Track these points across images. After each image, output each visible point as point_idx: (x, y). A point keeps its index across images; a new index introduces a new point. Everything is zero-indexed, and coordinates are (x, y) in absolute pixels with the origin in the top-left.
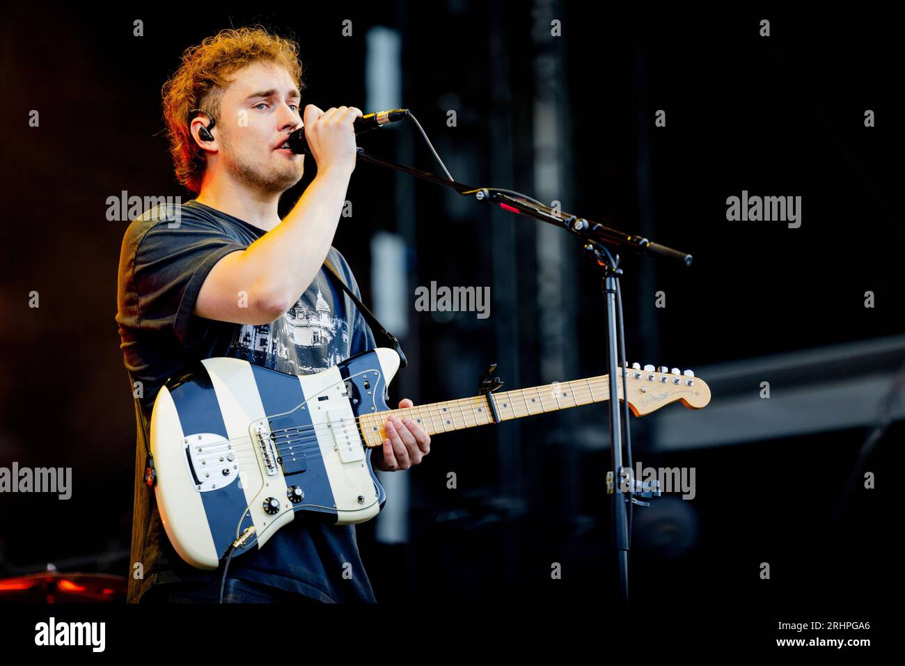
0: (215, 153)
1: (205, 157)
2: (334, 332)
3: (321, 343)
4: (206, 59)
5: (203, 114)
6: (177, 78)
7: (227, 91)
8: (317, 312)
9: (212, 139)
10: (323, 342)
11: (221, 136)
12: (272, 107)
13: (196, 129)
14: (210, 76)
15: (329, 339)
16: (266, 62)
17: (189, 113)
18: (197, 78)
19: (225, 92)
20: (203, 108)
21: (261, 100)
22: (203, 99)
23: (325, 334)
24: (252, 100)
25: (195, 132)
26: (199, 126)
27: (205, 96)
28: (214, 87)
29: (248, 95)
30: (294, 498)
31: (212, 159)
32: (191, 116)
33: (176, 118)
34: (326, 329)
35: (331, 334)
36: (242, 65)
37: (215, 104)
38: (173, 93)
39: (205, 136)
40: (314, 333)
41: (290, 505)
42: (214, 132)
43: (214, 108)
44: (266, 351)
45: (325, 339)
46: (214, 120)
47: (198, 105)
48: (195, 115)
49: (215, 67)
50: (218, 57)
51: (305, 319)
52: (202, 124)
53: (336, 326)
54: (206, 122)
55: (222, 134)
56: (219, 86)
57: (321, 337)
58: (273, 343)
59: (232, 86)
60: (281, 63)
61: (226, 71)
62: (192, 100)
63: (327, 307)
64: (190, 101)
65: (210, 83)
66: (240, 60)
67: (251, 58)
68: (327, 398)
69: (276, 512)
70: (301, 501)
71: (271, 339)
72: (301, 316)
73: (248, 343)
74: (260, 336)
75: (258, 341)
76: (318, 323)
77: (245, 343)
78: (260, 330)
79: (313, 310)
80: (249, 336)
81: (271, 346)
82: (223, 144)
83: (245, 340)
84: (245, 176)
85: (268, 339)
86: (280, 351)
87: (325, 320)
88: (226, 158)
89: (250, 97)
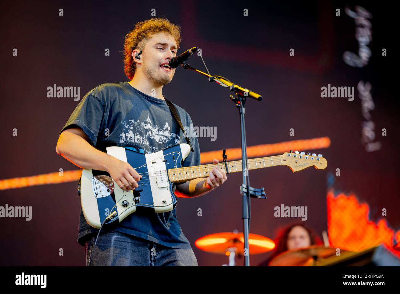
0: (140, 64)
2: (170, 138)
3: (162, 142)
4: (143, 28)
5: (138, 48)
6: (132, 33)
7: (149, 41)
8: (164, 130)
9: (140, 59)
10: (163, 142)
11: (143, 58)
12: (165, 50)
13: (134, 54)
14: (144, 34)
15: (167, 141)
17: (133, 47)
19: (148, 41)
20: (139, 46)
21: (161, 46)
23: (165, 138)
24: (157, 45)
25: (134, 55)
27: (140, 41)
28: (144, 38)
30: (137, 202)
32: (133, 49)
33: (128, 48)
34: (166, 137)
35: (168, 139)
36: (157, 32)
37: (143, 45)
38: (129, 39)
39: (137, 57)
40: (160, 138)
41: (134, 204)
43: (143, 47)
44: (140, 142)
45: (165, 141)
46: (141, 51)
47: (137, 45)
49: (146, 32)
50: (148, 28)
51: (157, 132)
52: (137, 52)
53: (172, 136)
54: (139, 51)
57: (163, 140)
58: (143, 139)
60: (172, 34)
61: (150, 33)
62: (135, 42)
63: (169, 128)
65: (143, 36)
67: (161, 30)
68: (156, 162)
69: (127, 206)
70: (139, 202)
71: (142, 138)
72: (156, 130)
73: (131, 140)
74: (137, 137)
75: (136, 139)
76: (163, 134)
77: (130, 140)
78: (136, 135)
79: (161, 128)
80: (131, 137)
81: (142, 141)
82: (143, 61)
83: (130, 139)
84: (149, 75)
85: (140, 138)
86: (146, 142)
87: (167, 133)
88: (143, 67)
89: (156, 44)
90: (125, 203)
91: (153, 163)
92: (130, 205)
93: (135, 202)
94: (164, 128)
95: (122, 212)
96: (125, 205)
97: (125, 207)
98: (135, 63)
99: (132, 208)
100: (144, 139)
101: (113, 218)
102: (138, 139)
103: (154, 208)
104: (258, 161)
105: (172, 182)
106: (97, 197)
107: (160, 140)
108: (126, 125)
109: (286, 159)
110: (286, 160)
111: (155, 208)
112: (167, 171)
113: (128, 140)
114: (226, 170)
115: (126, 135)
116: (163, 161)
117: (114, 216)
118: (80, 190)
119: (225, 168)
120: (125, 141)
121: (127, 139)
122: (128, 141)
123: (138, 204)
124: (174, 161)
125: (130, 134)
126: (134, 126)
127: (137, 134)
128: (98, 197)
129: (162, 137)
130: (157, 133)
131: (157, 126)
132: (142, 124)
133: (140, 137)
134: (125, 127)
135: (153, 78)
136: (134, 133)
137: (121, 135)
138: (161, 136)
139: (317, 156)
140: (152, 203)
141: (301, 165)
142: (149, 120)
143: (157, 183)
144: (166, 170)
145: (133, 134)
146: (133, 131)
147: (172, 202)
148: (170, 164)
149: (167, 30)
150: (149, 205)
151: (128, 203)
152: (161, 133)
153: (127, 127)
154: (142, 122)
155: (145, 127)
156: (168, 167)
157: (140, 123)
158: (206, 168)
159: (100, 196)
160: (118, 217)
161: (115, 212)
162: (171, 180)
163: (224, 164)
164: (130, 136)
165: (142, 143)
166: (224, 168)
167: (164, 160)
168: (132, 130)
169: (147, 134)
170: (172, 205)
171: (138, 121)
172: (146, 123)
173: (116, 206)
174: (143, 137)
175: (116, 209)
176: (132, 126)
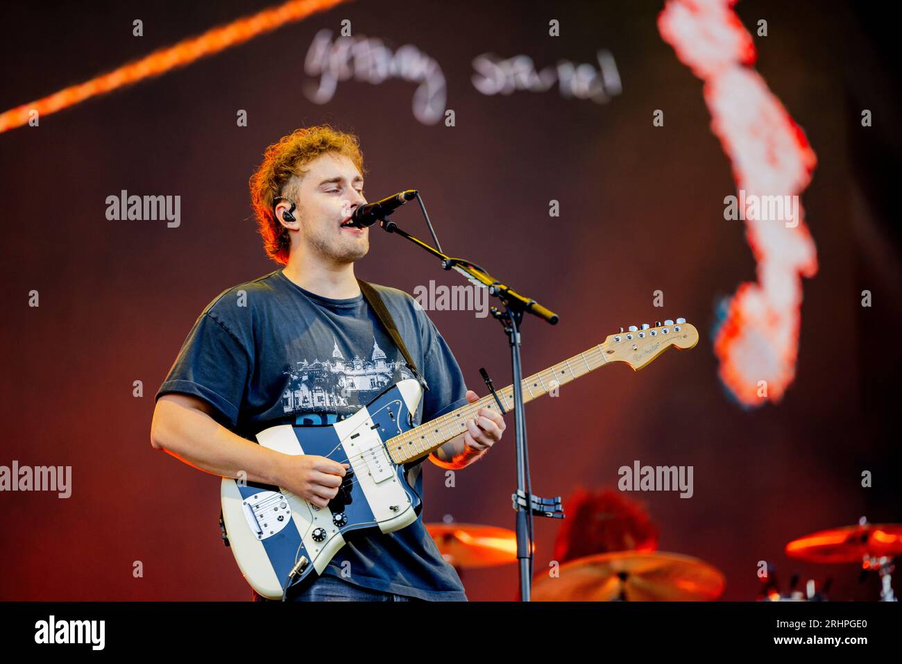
0: (297, 231)
1: (289, 235)
2: (390, 375)
3: (378, 387)
5: (286, 200)
8: (373, 361)
9: (294, 220)
10: (380, 386)
11: (301, 217)
12: (342, 191)
13: (279, 213)
14: (289, 168)
15: (386, 381)
16: (332, 153)
17: (274, 200)
18: (277, 170)
19: (302, 181)
20: (285, 195)
21: (331, 186)
22: (285, 187)
23: (381, 378)
24: (324, 186)
25: (280, 215)
26: (282, 211)
27: (285, 185)
28: (293, 176)
29: (319, 183)
30: (339, 524)
31: (293, 236)
32: (275, 203)
34: (382, 374)
35: (387, 377)
36: (315, 157)
37: (295, 190)
38: (258, 184)
39: (289, 218)
40: (371, 380)
41: (337, 529)
42: (295, 214)
43: (294, 194)
44: (324, 405)
45: (382, 383)
46: (294, 204)
47: (280, 193)
48: (279, 201)
49: (292, 161)
50: (294, 153)
51: (362, 369)
52: (285, 208)
53: (393, 370)
54: (288, 206)
55: (301, 215)
56: (298, 176)
57: (378, 382)
58: (330, 398)
59: (307, 175)
60: (346, 154)
61: (302, 162)
62: (275, 188)
63: (384, 354)
64: (273, 189)
65: (289, 173)
66: (312, 153)
67: (321, 151)
68: (358, 435)
69: (323, 539)
70: (345, 524)
71: (327, 395)
72: (359, 367)
73: (307, 404)
74: (316, 395)
75: (316, 399)
76: (374, 371)
77: (304, 405)
78: (315, 390)
79: (369, 361)
80: (306, 398)
81: (328, 401)
82: (303, 223)
83: (304, 402)
84: (320, 250)
85: (324, 396)
86: (338, 402)
87: (382, 367)
88: (306, 235)
89: (322, 184)
90: (318, 533)
91: (352, 438)
92: (329, 535)
93: (337, 526)
94: (374, 357)
95: (318, 553)
96: (319, 538)
97: (319, 541)
98: (287, 230)
99: (335, 540)
100: (331, 396)
101: (304, 571)
102: (320, 399)
103: (378, 527)
104: (558, 371)
105: (399, 465)
106: (262, 539)
107: (373, 384)
108: (294, 374)
109: (613, 349)
110: (613, 352)
111: (380, 525)
112: (385, 445)
113: (301, 404)
114: (498, 407)
115: (296, 394)
116: (372, 428)
117: (304, 567)
118: (226, 534)
119: (496, 403)
120: (295, 408)
121: (297, 404)
122: (300, 407)
123: (346, 529)
124: (394, 420)
125: (304, 391)
126: (308, 374)
127: (317, 388)
128: (264, 537)
129: (375, 377)
130: (362, 372)
131: (357, 357)
132: (326, 364)
133: (323, 394)
134: (292, 379)
135: (331, 255)
136: (310, 388)
137: (285, 396)
138: (372, 377)
139: (675, 323)
140: (371, 516)
141: (647, 352)
142: (337, 352)
143: (370, 474)
144: (381, 443)
145: (309, 390)
146: (307, 385)
147: (409, 504)
148: (386, 429)
149: (335, 149)
150: (367, 525)
151: (325, 533)
152: (370, 370)
153: (295, 378)
154: (325, 361)
155: (333, 370)
156: (385, 437)
157: (321, 365)
158: (458, 415)
159: (266, 535)
160: (313, 566)
161: (303, 558)
162: (397, 461)
163: (493, 397)
164: (303, 396)
165: (329, 405)
166: (495, 406)
167: (373, 425)
168: (305, 382)
169: (339, 383)
170: (411, 511)
171: (317, 362)
172: (333, 361)
173: (303, 545)
174: (329, 392)
175: (304, 552)
176: (305, 375)
